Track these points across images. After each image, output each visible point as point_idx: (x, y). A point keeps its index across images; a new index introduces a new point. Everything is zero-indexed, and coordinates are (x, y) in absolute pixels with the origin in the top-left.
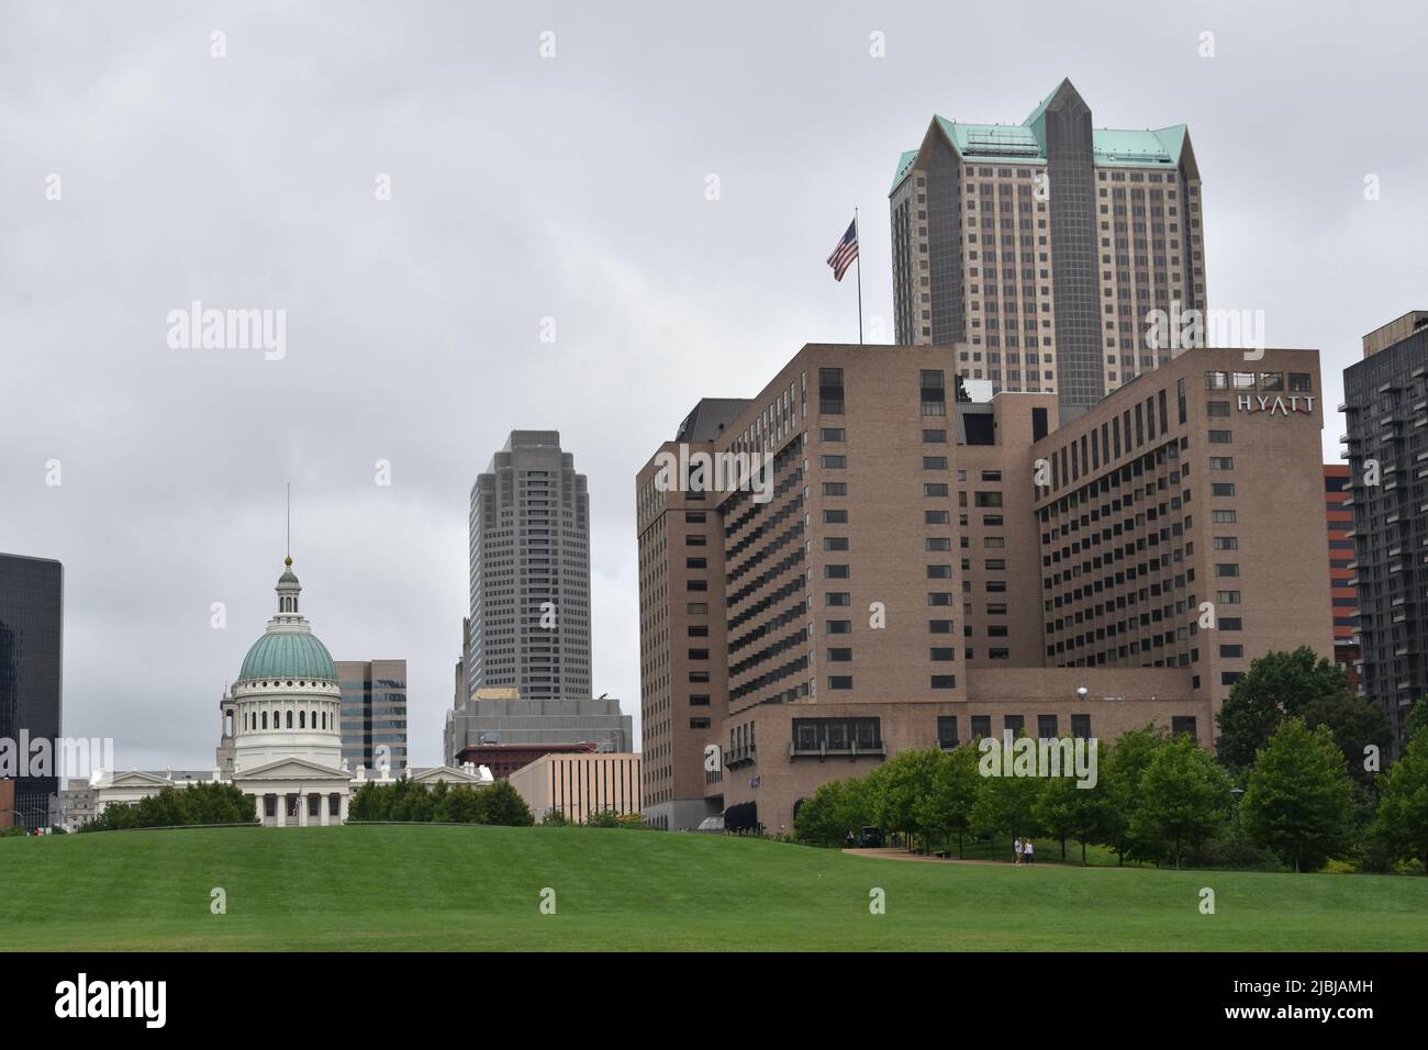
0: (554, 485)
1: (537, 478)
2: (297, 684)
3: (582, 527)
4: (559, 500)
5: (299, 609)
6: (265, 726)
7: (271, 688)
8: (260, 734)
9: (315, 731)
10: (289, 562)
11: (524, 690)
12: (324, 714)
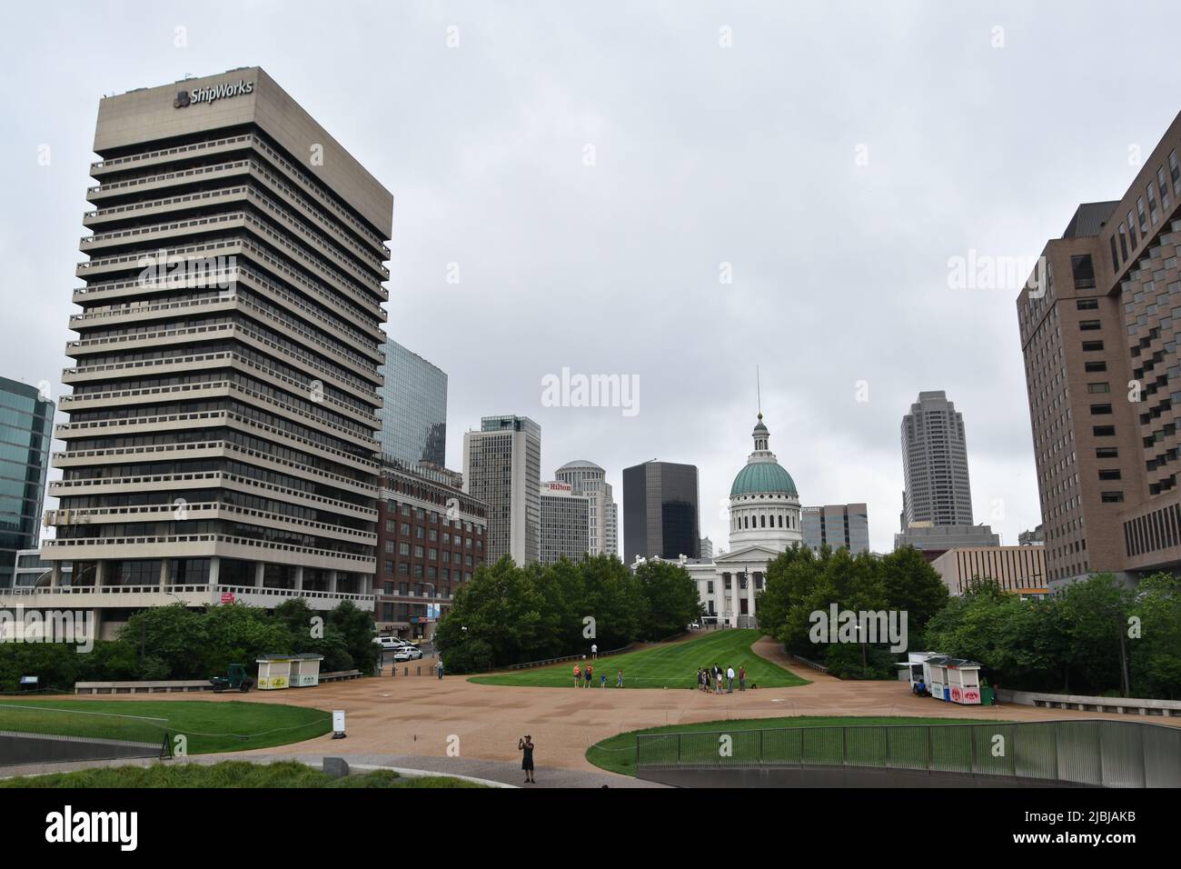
0: (944, 417)
1: (936, 415)
3: (961, 439)
4: (948, 425)
5: (769, 446)
10: (760, 417)
11: (936, 524)
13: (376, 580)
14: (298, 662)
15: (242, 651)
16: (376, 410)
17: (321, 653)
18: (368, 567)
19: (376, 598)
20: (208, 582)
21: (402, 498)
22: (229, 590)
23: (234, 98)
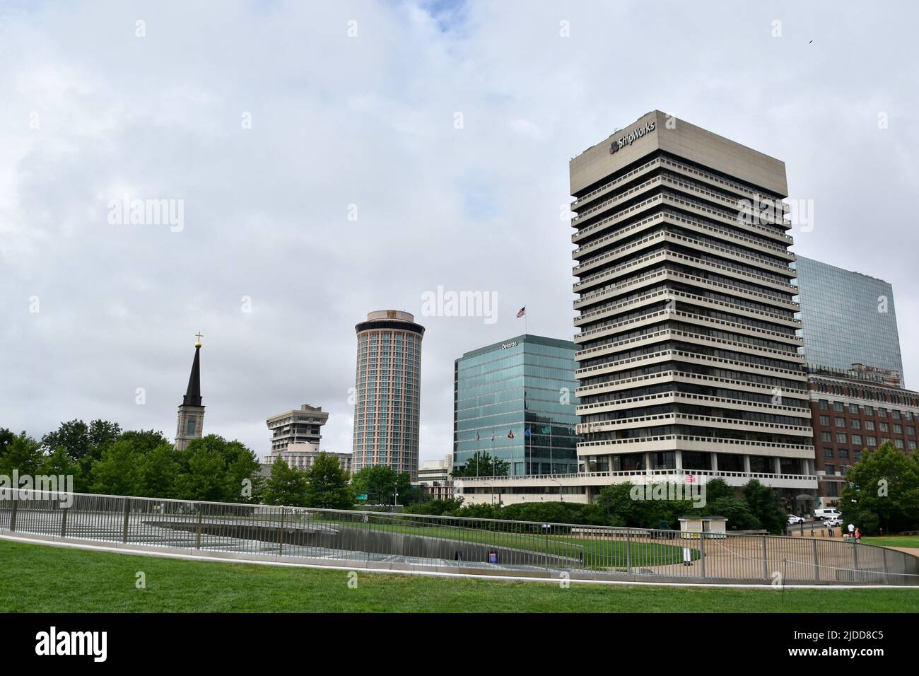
13: (816, 464)
14: (708, 522)
15: (670, 512)
16: (796, 331)
17: (726, 517)
18: (808, 453)
19: (819, 478)
20: (675, 468)
21: (831, 398)
22: (690, 473)
23: (644, 136)
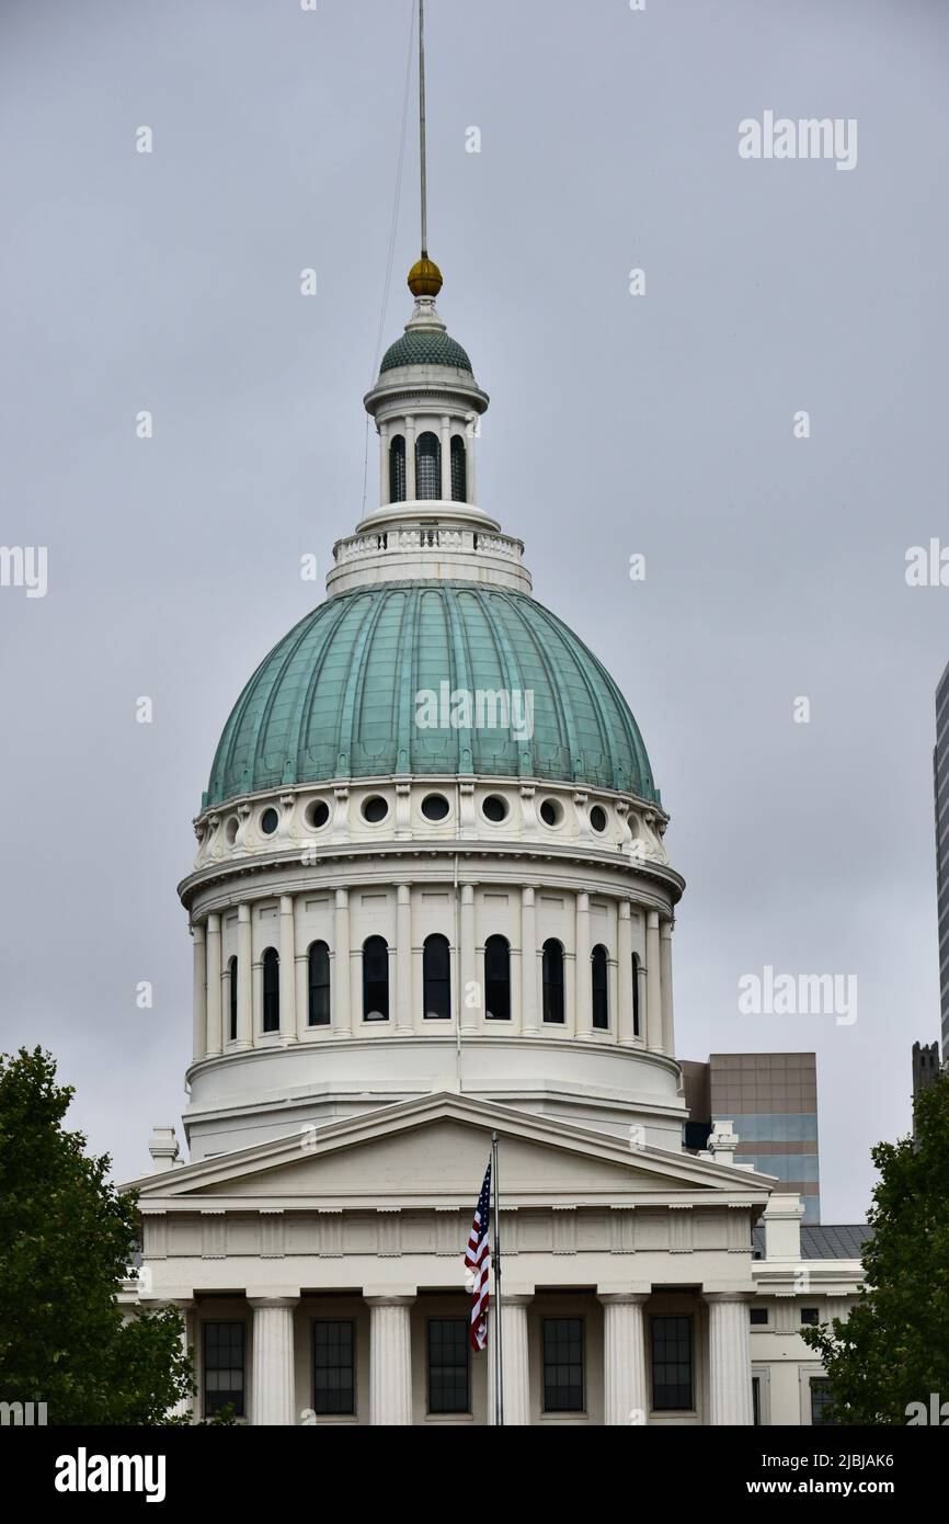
2: (468, 809)
6: (319, 1013)
7: (347, 825)
8: (298, 1049)
9: (554, 1031)
12: (599, 953)
